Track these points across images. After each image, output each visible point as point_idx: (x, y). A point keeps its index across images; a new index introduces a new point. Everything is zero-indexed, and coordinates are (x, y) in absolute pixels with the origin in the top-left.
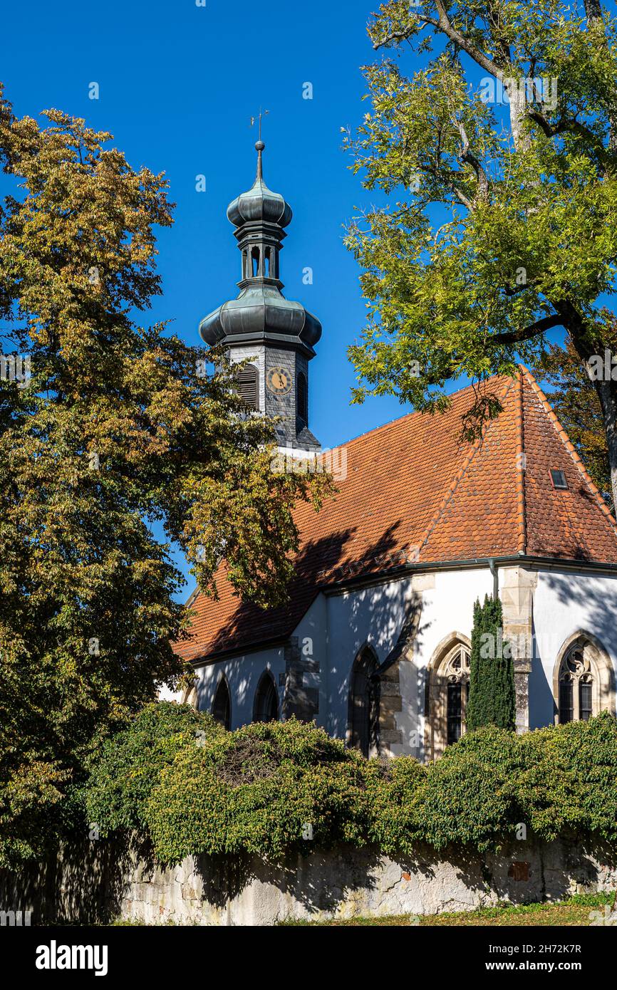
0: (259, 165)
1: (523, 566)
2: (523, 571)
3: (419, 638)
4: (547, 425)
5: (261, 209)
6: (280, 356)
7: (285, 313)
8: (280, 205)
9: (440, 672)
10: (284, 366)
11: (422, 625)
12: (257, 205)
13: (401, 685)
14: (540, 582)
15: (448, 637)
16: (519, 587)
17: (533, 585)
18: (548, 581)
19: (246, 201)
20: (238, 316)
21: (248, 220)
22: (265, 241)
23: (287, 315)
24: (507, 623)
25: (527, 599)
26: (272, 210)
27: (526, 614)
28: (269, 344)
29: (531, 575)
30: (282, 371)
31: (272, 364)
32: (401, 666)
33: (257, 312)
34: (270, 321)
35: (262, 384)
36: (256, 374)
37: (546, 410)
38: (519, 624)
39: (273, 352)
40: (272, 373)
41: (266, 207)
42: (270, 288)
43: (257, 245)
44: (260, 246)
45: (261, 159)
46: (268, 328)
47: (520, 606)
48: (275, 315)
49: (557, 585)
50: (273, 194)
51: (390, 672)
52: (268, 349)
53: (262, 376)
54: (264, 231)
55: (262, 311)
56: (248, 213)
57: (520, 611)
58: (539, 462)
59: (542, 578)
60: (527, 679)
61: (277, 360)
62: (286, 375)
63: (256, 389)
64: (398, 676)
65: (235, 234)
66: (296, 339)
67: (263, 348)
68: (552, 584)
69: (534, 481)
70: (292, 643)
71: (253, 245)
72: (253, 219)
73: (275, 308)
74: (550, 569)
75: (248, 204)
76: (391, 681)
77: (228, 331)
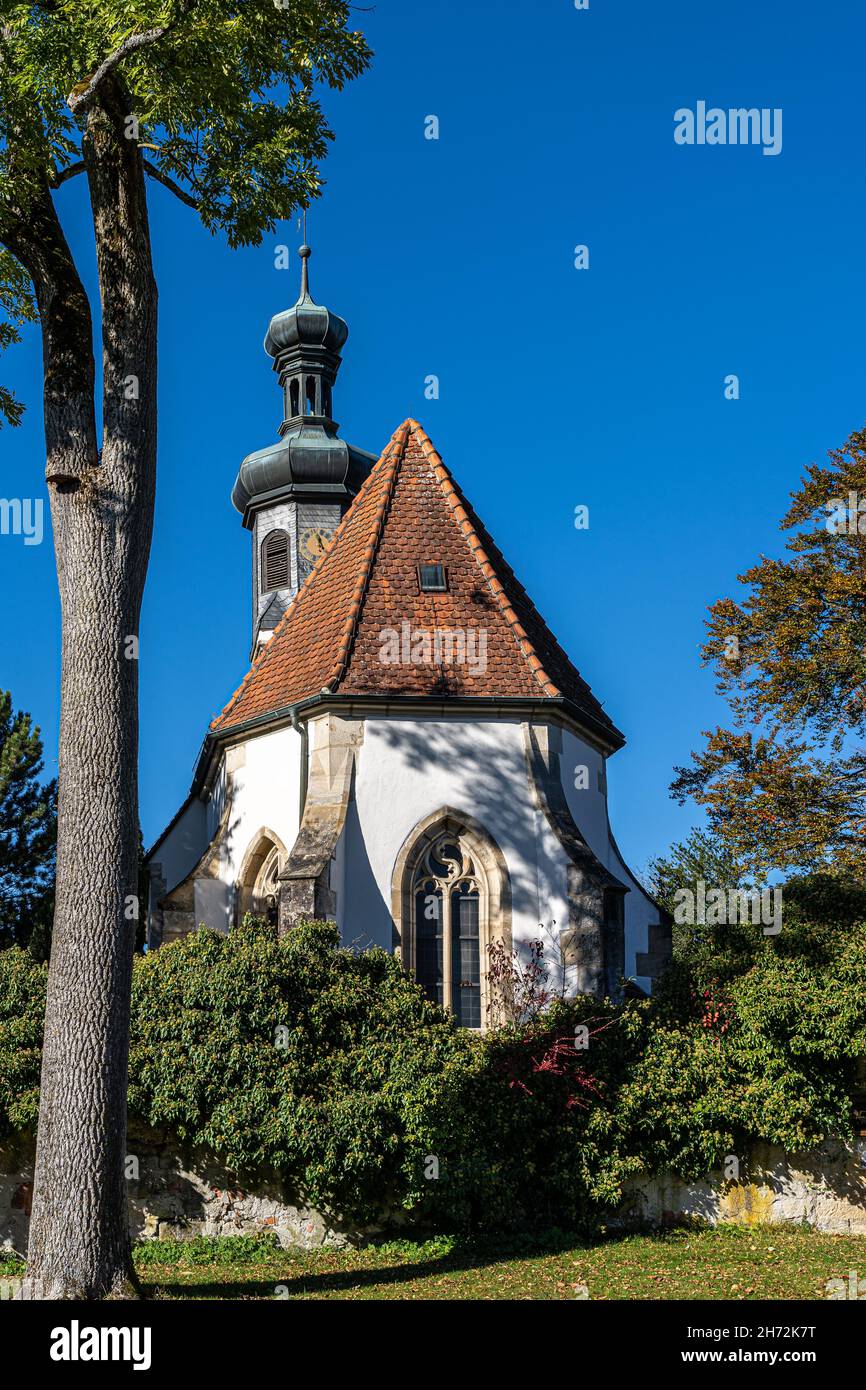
0: (303, 276)
1: (334, 712)
2: (338, 722)
3: (230, 843)
4: (435, 500)
5: (295, 329)
6: (319, 513)
7: (318, 455)
8: (322, 318)
9: (256, 892)
10: (326, 525)
11: (231, 824)
12: (291, 325)
13: (197, 915)
14: (367, 737)
15: (256, 835)
16: (330, 746)
17: (356, 740)
18: (388, 736)
19: (278, 323)
20: (260, 468)
21: (284, 346)
22: (304, 369)
23: (321, 457)
24: (311, 804)
25: (345, 763)
26: (312, 327)
27: (341, 786)
28: (300, 498)
29: (350, 726)
30: (322, 532)
31: (307, 524)
32: (200, 886)
33: (280, 459)
34: (297, 469)
35: (293, 552)
36: (286, 540)
37: (438, 479)
38: (328, 805)
39: (309, 509)
40: (308, 536)
41: (301, 323)
42: (313, 429)
43: (296, 377)
44: (300, 377)
45: (306, 268)
46: (297, 478)
47: (332, 776)
48: (304, 459)
49: (405, 741)
50: (315, 308)
51: (182, 896)
52: (300, 506)
53: (293, 542)
54: (304, 357)
55: (286, 457)
56: (282, 337)
57: (332, 784)
58: (405, 555)
59: (375, 732)
60: (312, 888)
61: (314, 518)
62: (327, 536)
63: (286, 559)
64: (193, 902)
65: (274, 369)
66: (341, 488)
67: (294, 505)
68: (395, 740)
69: (386, 583)
70: (153, 873)
71: (292, 378)
72: (289, 344)
73: (303, 450)
74: (387, 715)
75: (281, 326)
76: (181, 909)
77: (251, 490)
